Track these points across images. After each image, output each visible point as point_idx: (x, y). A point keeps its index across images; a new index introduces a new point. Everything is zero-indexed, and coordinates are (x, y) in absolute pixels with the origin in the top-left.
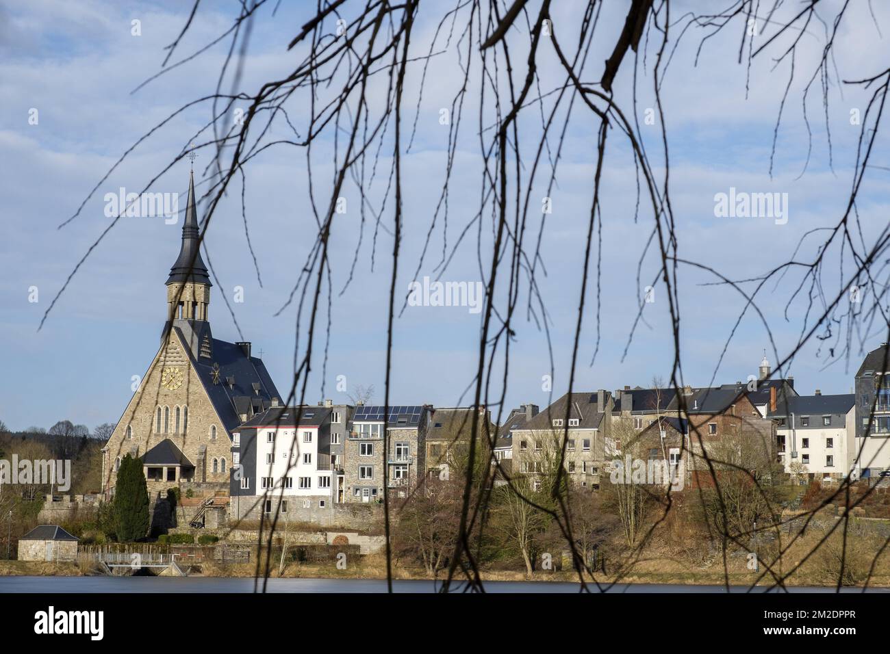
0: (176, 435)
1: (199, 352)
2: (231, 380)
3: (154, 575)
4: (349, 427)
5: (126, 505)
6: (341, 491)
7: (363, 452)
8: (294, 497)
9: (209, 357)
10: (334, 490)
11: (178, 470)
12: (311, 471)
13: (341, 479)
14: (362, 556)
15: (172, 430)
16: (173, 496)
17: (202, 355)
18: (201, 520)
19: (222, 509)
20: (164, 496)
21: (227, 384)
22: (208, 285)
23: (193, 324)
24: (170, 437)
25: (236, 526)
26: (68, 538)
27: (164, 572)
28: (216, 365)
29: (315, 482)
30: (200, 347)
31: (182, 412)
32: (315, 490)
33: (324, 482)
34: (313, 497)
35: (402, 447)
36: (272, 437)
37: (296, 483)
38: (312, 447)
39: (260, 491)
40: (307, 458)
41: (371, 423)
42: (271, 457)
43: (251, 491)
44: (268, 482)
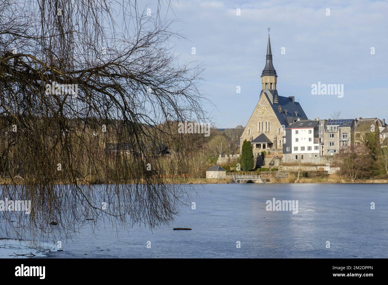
0: (266, 132)
1: (274, 101)
2: (286, 111)
3: (253, 183)
4: (325, 128)
5: (245, 158)
6: (323, 151)
7: (331, 137)
8: (306, 154)
9: (277, 103)
10: (320, 151)
11: (266, 145)
12: (312, 144)
13: (323, 147)
14: (329, 175)
15: (264, 130)
16: (263, 154)
17: (275, 102)
18: (273, 163)
19: (280, 159)
20: (260, 154)
21: (284, 112)
22: (276, 76)
23: (271, 91)
24: (264, 132)
25: (285, 165)
26: (223, 170)
27: (257, 182)
28: (280, 106)
29: (313, 148)
30: (274, 99)
31: (268, 124)
32: (313, 151)
33: (316, 148)
34: (313, 154)
35: (345, 134)
36: (297, 132)
37: (306, 149)
38: (312, 136)
39: (293, 152)
40: (310, 140)
41: (333, 126)
42: (297, 140)
43: (290, 152)
44: (296, 149)
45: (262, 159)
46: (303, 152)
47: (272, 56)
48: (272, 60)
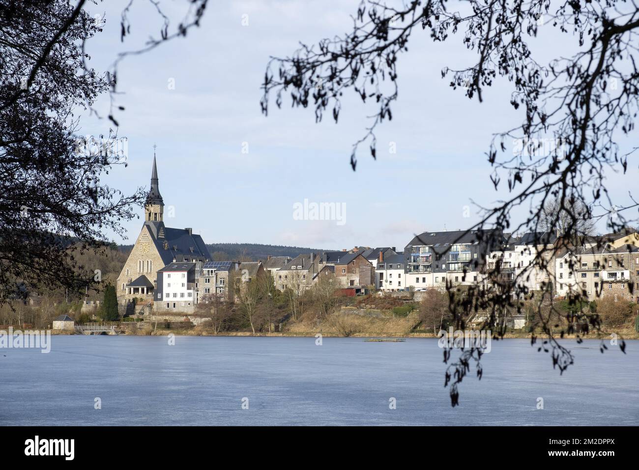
0: (147, 273)
1: (158, 236)
2: (176, 247)
3: (107, 335)
4: (202, 272)
6: (197, 299)
7: (206, 282)
8: (178, 302)
9: (164, 237)
10: (194, 298)
11: (145, 289)
12: (184, 290)
13: (197, 293)
14: (194, 326)
15: (145, 271)
16: (135, 301)
17: (159, 237)
18: (143, 312)
19: (151, 306)
20: (131, 301)
21: (173, 249)
22: (162, 205)
23: (155, 224)
24: (145, 274)
25: (154, 314)
26: (70, 320)
27: (110, 334)
28: (166, 241)
29: (186, 295)
30: (158, 233)
31: (149, 263)
32: (186, 298)
33: (190, 295)
34: (185, 302)
35: (222, 280)
36: (169, 276)
37: (179, 295)
38: (185, 280)
39: (165, 299)
40: (183, 285)
41: (210, 270)
42: (169, 285)
43: (161, 299)
44: (168, 295)
45: (133, 306)
46: (175, 300)
47: (158, 179)
48: (158, 184)
